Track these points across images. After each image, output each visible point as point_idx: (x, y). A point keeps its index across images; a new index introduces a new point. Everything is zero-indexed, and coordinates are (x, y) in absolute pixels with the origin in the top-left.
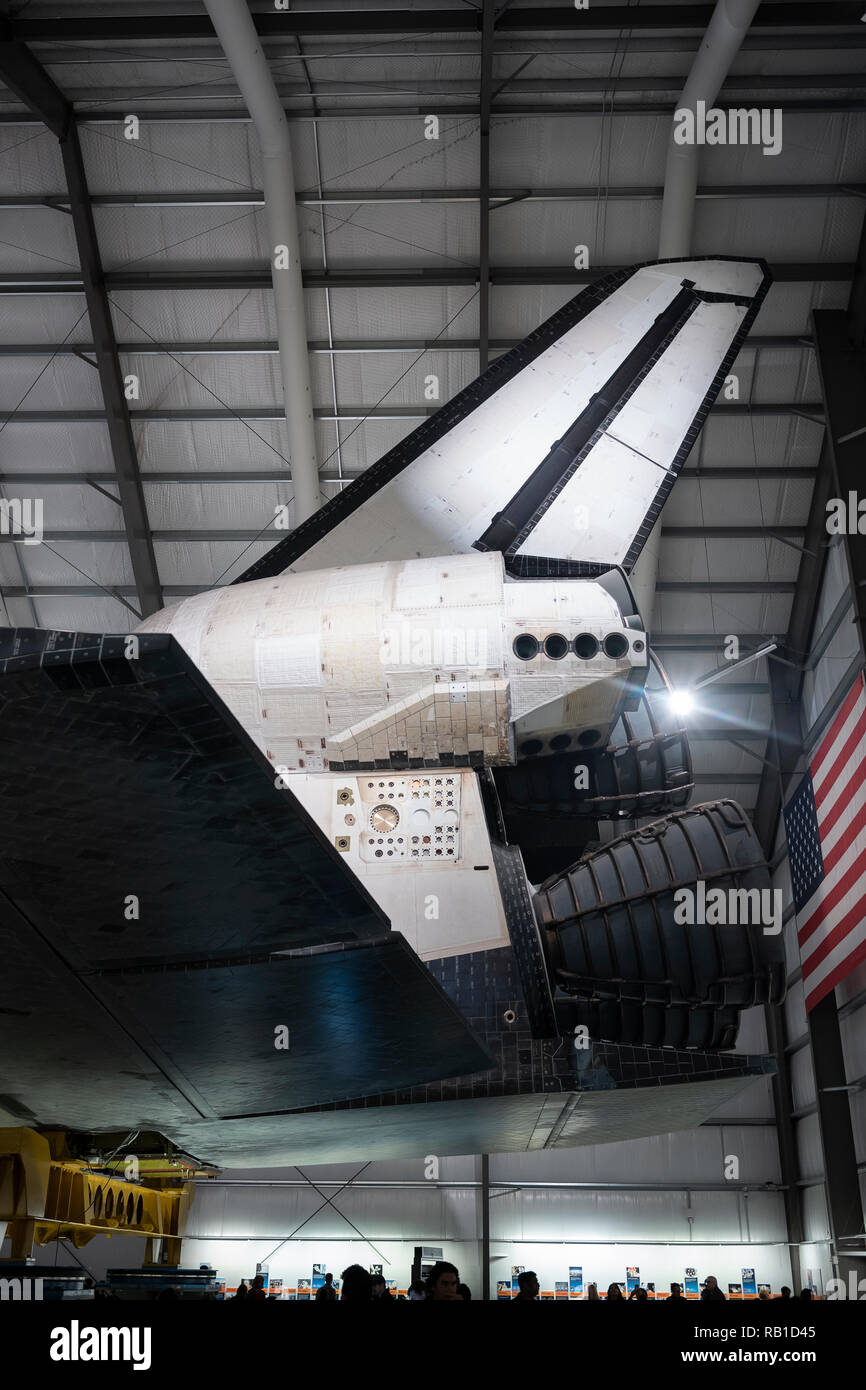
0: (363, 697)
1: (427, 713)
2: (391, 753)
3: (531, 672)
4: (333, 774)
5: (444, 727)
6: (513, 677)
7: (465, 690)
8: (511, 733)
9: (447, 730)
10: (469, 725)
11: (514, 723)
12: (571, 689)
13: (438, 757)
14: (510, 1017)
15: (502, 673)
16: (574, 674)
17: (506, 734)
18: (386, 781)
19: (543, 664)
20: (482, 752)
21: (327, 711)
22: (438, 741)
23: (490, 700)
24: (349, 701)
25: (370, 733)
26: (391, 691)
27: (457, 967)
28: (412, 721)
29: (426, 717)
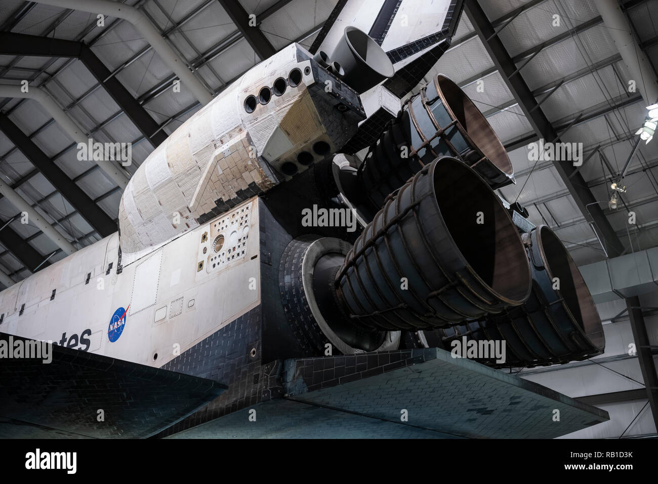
0: (190, 174)
1: (218, 170)
2: (215, 202)
3: (256, 119)
4: (202, 226)
5: (229, 175)
6: (248, 126)
7: (228, 147)
8: (263, 164)
9: (231, 176)
10: (240, 168)
11: (262, 156)
12: (280, 120)
13: (236, 196)
14: (254, 353)
15: (242, 127)
16: (278, 108)
17: (259, 165)
18: (221, 221)
19: (261, 110)
20: (254, 182)
21: (181, 189)
22: (230, 185)
23: (241, 147)
24: (186, 179)
25: (201, 195)
26: (199, 164)
27: (236, 326)
28: (214, 178)
29: (218, 172)
